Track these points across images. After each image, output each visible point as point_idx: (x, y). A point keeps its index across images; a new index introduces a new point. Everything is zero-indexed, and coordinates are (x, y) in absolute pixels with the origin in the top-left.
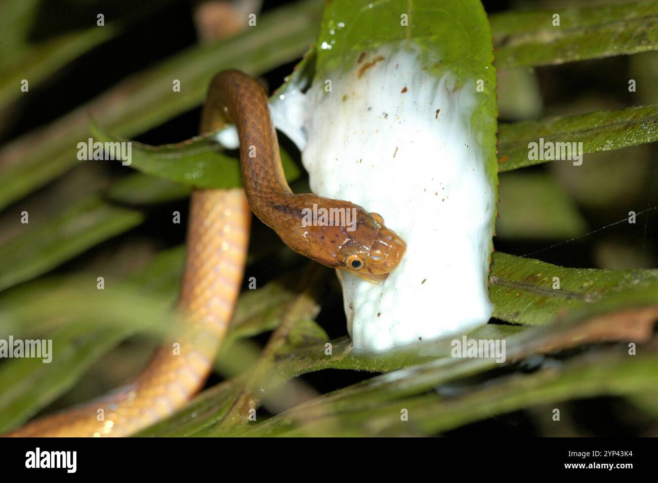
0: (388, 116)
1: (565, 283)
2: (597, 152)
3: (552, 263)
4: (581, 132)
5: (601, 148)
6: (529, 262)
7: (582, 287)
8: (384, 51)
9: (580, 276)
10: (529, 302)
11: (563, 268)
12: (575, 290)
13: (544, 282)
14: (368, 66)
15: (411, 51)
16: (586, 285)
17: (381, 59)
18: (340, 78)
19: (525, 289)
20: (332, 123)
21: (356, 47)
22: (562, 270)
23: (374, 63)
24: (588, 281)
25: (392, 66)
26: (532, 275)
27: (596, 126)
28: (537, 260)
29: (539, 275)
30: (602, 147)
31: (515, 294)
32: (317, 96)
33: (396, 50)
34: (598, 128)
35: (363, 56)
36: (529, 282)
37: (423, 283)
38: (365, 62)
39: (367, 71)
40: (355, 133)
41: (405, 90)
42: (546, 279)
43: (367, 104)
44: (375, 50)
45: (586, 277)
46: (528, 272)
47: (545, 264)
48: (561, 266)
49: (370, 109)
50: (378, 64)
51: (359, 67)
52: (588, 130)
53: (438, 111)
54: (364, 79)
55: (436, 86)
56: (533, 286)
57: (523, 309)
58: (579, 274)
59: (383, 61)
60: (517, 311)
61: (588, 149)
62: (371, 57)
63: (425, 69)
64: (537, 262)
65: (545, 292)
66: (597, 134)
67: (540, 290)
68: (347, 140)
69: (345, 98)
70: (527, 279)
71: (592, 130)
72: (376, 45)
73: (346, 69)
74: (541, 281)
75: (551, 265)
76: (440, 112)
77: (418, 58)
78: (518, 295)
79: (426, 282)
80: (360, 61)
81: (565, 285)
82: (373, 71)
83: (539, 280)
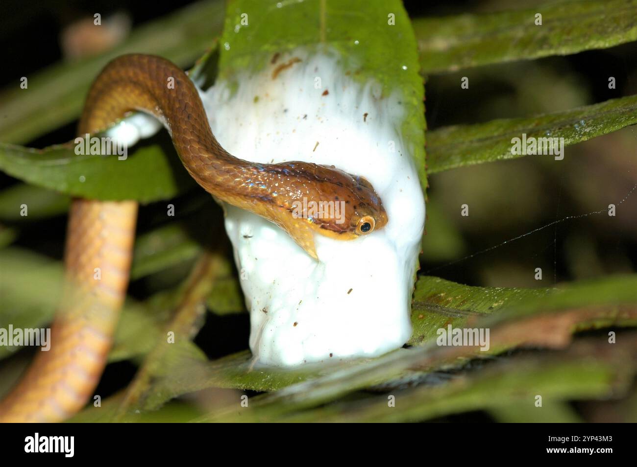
0: (307, 117)
1: (472, 304)
2: (497, 160)
3: (455, 281)
4: (480, 140)
5: (502, 156)
6: (430, 280)
7: (491, 308)
8: (299, 53)
9: (488, 295)
10: (434, 324)
11: (468, 286)
12: (484, 311)
13: (448, 302)
14: (283, 68)
15: (330, 55)
16: (495, 305)
17: (298, 60)
18: (250, 78)
19: (428, 310)
20: (241, 125)
21: (266, 47)
22: (467, 289)
23: (290, 64)
24: (497, 302)
25: (310, 68)
26: (435, 295)
27: (496, 134)
28: (439, 278)
29: (442, 295)
30: (504, 154)
31: (418, 315)
32: (221, 96)
33: (313, 53)
34: (499, 136)
35: (277, 57)
36: (432, 302)
37: (349, 293)
38: (279, 63)
39: (283, 72)
40: (268, 135)
41: (326, 93)
42: (450, 299)
43: (282, 106)
44: (290, 52)
45: (494, 297)
46: (430, 291)
47: (447, 283)
48: (465, 285)
49: (286, 111)
50: (295, 65)
51: (273, 68)
52: (487, 139)
53: (366, 115)
54: (278, 81)
55: (360, 92)
56: (437, 306)
57: (428, 331)
58: (487, 294)
59: (300, 63)
60: (422, 335)
61: (488, 158)
62: (286, 59)
63: (348, 74)
64: (438, 280)
65: (451, 313)
66: (497, 143)
67: (446, 312)
68: (259, 143)
69: (256, 100)
70: (430, 298)
71: (491, 138)
72: (291, 46)
73: (255, 70)
74: (445, 301)
75: (453, 283)
76: (368, 116)
77: (338, 63)
78: (421, 316)
79: (352, 291)
80: (274, 61)
81: (473, 305)
82: (289, 72)
83: (443, 300)
